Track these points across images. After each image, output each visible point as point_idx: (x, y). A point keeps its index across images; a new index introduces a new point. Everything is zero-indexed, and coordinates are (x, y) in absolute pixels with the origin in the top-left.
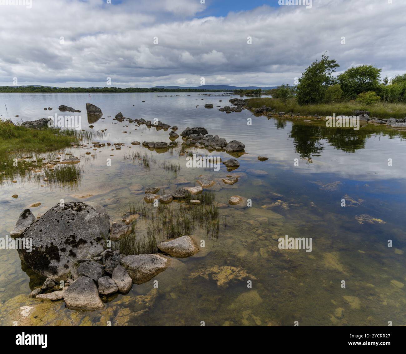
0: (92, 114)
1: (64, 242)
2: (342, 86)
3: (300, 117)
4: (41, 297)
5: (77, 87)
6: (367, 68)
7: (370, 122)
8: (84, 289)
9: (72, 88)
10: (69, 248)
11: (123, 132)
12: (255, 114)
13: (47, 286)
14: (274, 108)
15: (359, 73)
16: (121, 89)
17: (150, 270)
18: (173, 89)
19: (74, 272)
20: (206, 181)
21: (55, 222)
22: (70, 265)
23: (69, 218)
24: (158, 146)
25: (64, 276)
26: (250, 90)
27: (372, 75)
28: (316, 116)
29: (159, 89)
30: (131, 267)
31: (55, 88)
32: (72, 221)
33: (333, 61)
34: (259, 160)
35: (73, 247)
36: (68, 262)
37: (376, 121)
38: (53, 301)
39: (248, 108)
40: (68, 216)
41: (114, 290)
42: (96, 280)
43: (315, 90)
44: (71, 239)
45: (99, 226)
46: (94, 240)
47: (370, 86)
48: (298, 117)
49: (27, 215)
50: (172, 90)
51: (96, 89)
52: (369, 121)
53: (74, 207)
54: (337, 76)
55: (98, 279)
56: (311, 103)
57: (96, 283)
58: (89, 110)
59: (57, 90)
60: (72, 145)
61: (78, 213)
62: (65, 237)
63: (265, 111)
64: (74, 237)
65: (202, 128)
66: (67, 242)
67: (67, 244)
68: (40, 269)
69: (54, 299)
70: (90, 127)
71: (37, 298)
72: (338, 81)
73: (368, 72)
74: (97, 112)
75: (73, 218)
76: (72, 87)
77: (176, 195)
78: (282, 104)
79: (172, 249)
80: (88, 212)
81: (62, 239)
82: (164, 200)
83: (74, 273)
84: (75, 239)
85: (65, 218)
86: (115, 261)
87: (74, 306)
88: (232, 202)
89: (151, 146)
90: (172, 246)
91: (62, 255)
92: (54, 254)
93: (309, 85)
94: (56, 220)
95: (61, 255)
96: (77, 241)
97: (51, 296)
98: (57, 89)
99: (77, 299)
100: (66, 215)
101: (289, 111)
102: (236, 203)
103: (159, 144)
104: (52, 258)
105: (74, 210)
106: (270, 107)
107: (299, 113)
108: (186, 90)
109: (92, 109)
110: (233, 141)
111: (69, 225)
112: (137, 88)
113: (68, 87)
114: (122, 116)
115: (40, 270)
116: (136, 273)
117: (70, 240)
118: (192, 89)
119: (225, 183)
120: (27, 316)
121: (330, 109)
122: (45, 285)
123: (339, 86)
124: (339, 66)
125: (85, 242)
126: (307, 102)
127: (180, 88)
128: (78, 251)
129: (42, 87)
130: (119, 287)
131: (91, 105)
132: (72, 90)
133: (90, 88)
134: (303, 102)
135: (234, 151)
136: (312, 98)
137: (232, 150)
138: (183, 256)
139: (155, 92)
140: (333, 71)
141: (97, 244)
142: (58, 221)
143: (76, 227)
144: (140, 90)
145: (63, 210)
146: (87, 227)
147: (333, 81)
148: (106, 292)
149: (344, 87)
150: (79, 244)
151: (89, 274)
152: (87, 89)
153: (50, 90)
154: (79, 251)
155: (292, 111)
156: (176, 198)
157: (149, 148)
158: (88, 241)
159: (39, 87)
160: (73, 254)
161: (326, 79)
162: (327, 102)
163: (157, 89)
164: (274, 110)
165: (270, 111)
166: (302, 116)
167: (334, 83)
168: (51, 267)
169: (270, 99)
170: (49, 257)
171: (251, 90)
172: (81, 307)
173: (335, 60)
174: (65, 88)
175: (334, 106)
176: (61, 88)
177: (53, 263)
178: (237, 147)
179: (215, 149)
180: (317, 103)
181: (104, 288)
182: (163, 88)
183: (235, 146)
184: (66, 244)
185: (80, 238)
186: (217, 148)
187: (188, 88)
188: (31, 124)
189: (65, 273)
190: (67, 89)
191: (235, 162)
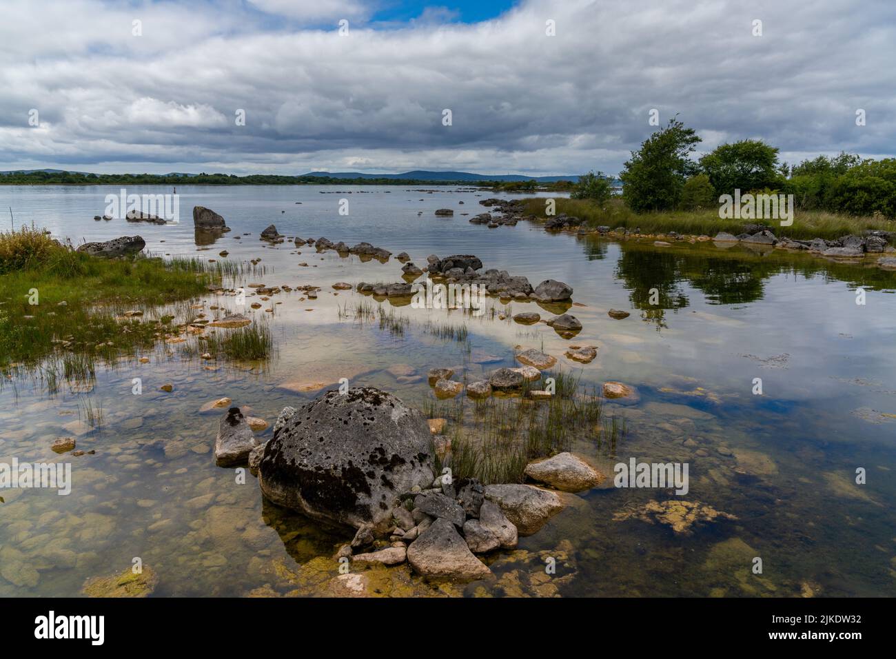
0: (206, 228)
1: (368, 461)
2: (711, 178)
3: (642, 236)
4: (363, 558)
5: (141, 173)
6: (754, 146)
7: (779, 245)
8: (449, 540)
9: (131, 176)
10: (380, 472)
11: (300, 265)
12: (549, 229)
13: (363, 540)
14: (584, 218)
15: (741, 155)
16: (236, 177)
17: (540, 510)
18: (348, 178)
19: (404, 515)
20: (539, 356)
21: (341, 424)
22: (389, 502)
23: (363, 416)
24: (396, 292)
25: (382, 524)
26: (513, 183)
27: (764, 158)
28: (674, 235)
29: (318, 179)
30: (507, 505)
31: (93, 176)
32: (370, 421)
33: (689, 130)
34: (611, 316)
35: (386, 469)
36: (384, 497)
37: (789, 245)
38: (387, 565)
39: (527, 217)
40: (360, 414)
41: (496, 545)
42: (460, 526)
43: (663, 185)
44: (379, 456)
45: (416, 433)
46: (415, 457)
47: (763, 179)
48: (637, 235)
49: (237, 418)
50: (345, 179)
51: (183, 178)
52: (777, 245)
53: (365, 396)
54: (700, 159)
55: (463, 523)
56: (658, 209)
57: (461, 531)
58: (200, 221)
59: (98, 180)
60: (211, 291)
61: (377, 407)
62: (367, 452)
63: (566, 224)
64: (382, 451)
65: (471, 257)
66: (372, 460)
67: (374, 465)
68: (340, 509)
69: (390, 563)
70: (221, 254)
71: (356, 562)
72: (701, 168)
73: (756, 153)
74: (215, 224)
75: (371, 417)
76: (130, 173)
77: (498, 382)
78: (598, 211)
79: (557, 476)
80: (392, 405)
81: (363, 454)
82: (479, 392)
83: (404, 518)
84: (384, 455)
85: (356, 417)
86: (478, 492)
87: (436, 572)
88: (612, 392)
89: (380, 292)
90: (554, 469)
91: (372, 484)
92: (359, 482)
93: (651, 175)
94: (340, 420)
95: (370, 485)
96: (390, 459)
97: (384, 557)
98: (96, 177)
99: (440, 559)
100: (358, 411)
101: (618, 225)
102: (621, 394)
103: (398, 288)
104: (358, 490)
105: (368, 402)
106: (575, 216)
107: (639, 229)
108: (377, 180)
109: (205, 218)
110: (548, 281)
111: (368, 430)
112: (271, 176)
113: (120, 174)
114: (276, 233)
115: (341, 512)
116: (519, 516)
117: (376, 456)
118: (389, 178)
119: (575, 359)
120: (361, 589)
121: (697, 221)
122: (358, 539)
123: (707, 177)
124: (701, 141)
125: (403, 462)
126: (649, 208)
127: (363, 178)
128: (393, 477)
129: (66, 174)
130: (502, 539)
131: (205, 210)
132: (129, 179)
133: (168, 175)
134: (640, 207)
135: (553, 301)
136: (658, 199)
137: (549, 298)
138: (581, 487)
139: (309, 184)
140: (691, 149)
141: (421, 465)
142: (346, 422)
143: (382, 432)
144: (278, 180)
145: (348, 401)
146: (399, 434)
147: (692, 169)
148: (484, 547)
149: (714, 179)
150: (395, 466)
151: (446, 514)
152: (163, 176)
153: (83, 180)
154: (397, 477)
155: (624, 224)
156: (499, 387)
157: (376, 295)
158: (407, 460)
159: (59, 173)
160: (388, 484)
161: (680, 165)
162: (688, 208)
163: (314, 177)
164: (584, 223)
165: (577, 224)
166: (646, 234)
167: (694, 172)
168: (360, 505)
169: (567, 200)
170: (352, 487)
171: (516, 183)
172: (450, 573)
173: (693, 130)
174: (113, 176)
175: (704, 216)
176: (105, 175)
177: (362, 498)
178: (560, 292)
179: (513, 297)
180: (670, 210)
181: (478, 540)
182: (326, 175)
183: (556, 291)
184: (372, 465)
185: (393, 453)
186: (518, 294)
187: (381, 178)
188: (99, 247)
189: (384, 519)
190: (118, 176)
191: (573, 320)
